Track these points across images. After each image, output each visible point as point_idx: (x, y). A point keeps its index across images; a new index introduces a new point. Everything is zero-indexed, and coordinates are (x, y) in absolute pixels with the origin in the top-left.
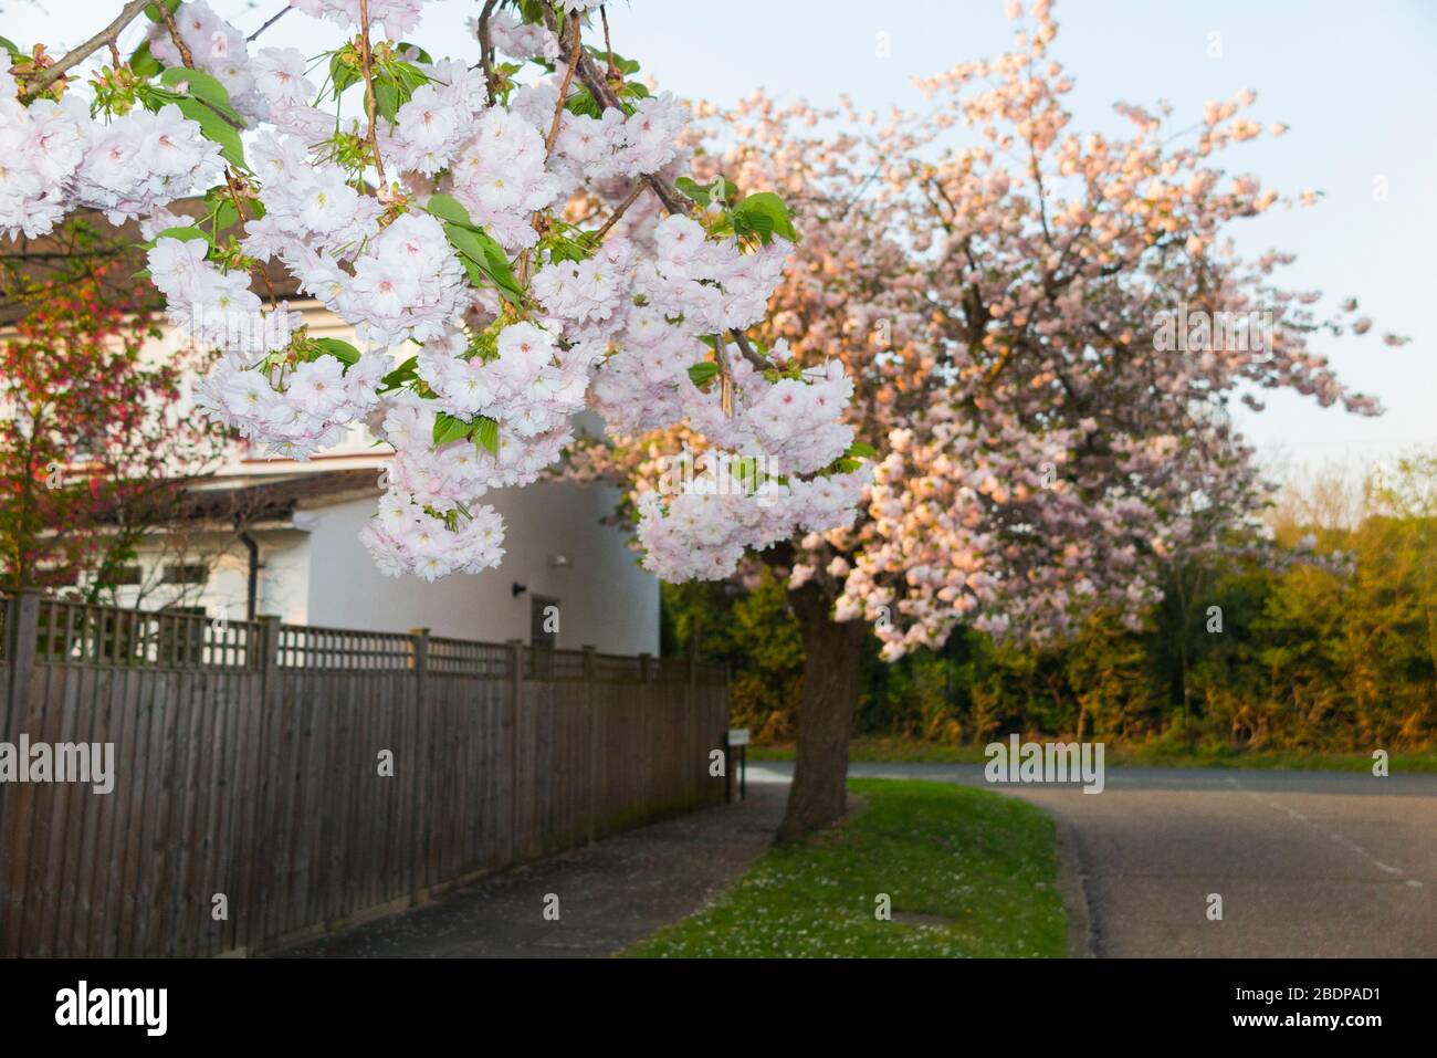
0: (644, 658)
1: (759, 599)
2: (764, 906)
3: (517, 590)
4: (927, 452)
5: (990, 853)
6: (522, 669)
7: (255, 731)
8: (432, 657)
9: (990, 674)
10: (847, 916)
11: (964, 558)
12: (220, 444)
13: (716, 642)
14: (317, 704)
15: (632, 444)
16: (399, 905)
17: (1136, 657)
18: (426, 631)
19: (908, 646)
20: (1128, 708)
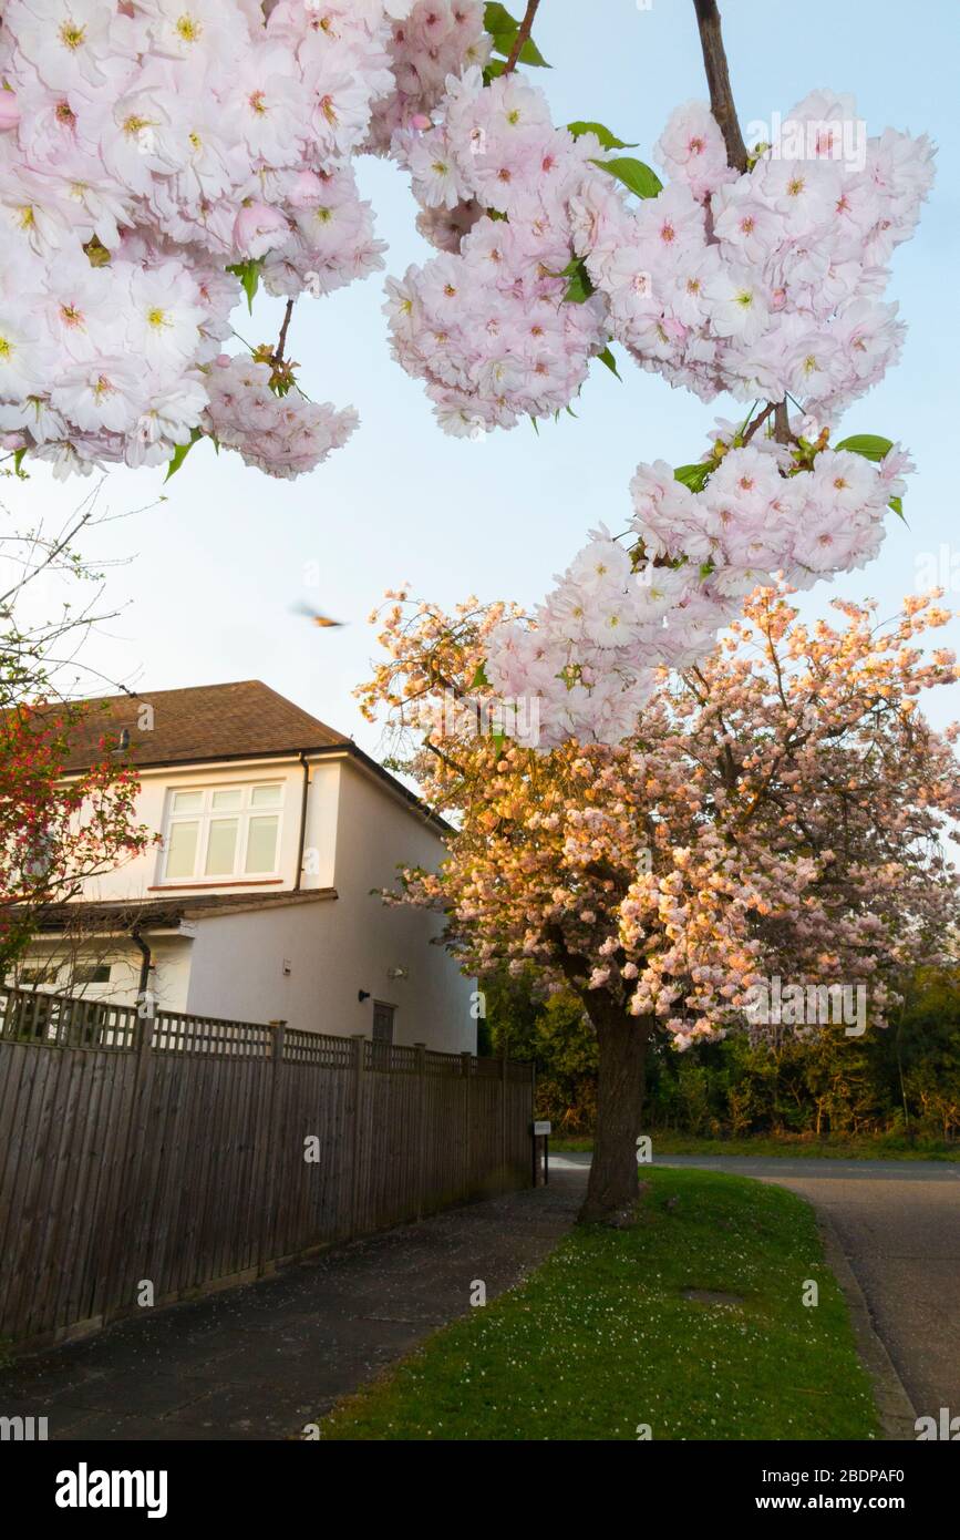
0: (465, 1056)
1: (555, 1016)
2: (573, 1283)
3: (363, 996)
4: (702, 870)
5: (765, 1234)
6: (364, 1061)
7: (127, 1107)
8: (287, 1046)
9: (742, 1080)
10: (647, 1292)
11: (737, 960)
12: (114, 849)
13: (522, 1050)
14: (184, 1082)
15: (458, 872)
16: (248, 1276)
17: (860, 1064)
18: (283, 1023)
19: (695, 1038)
20: (857, 1109)
